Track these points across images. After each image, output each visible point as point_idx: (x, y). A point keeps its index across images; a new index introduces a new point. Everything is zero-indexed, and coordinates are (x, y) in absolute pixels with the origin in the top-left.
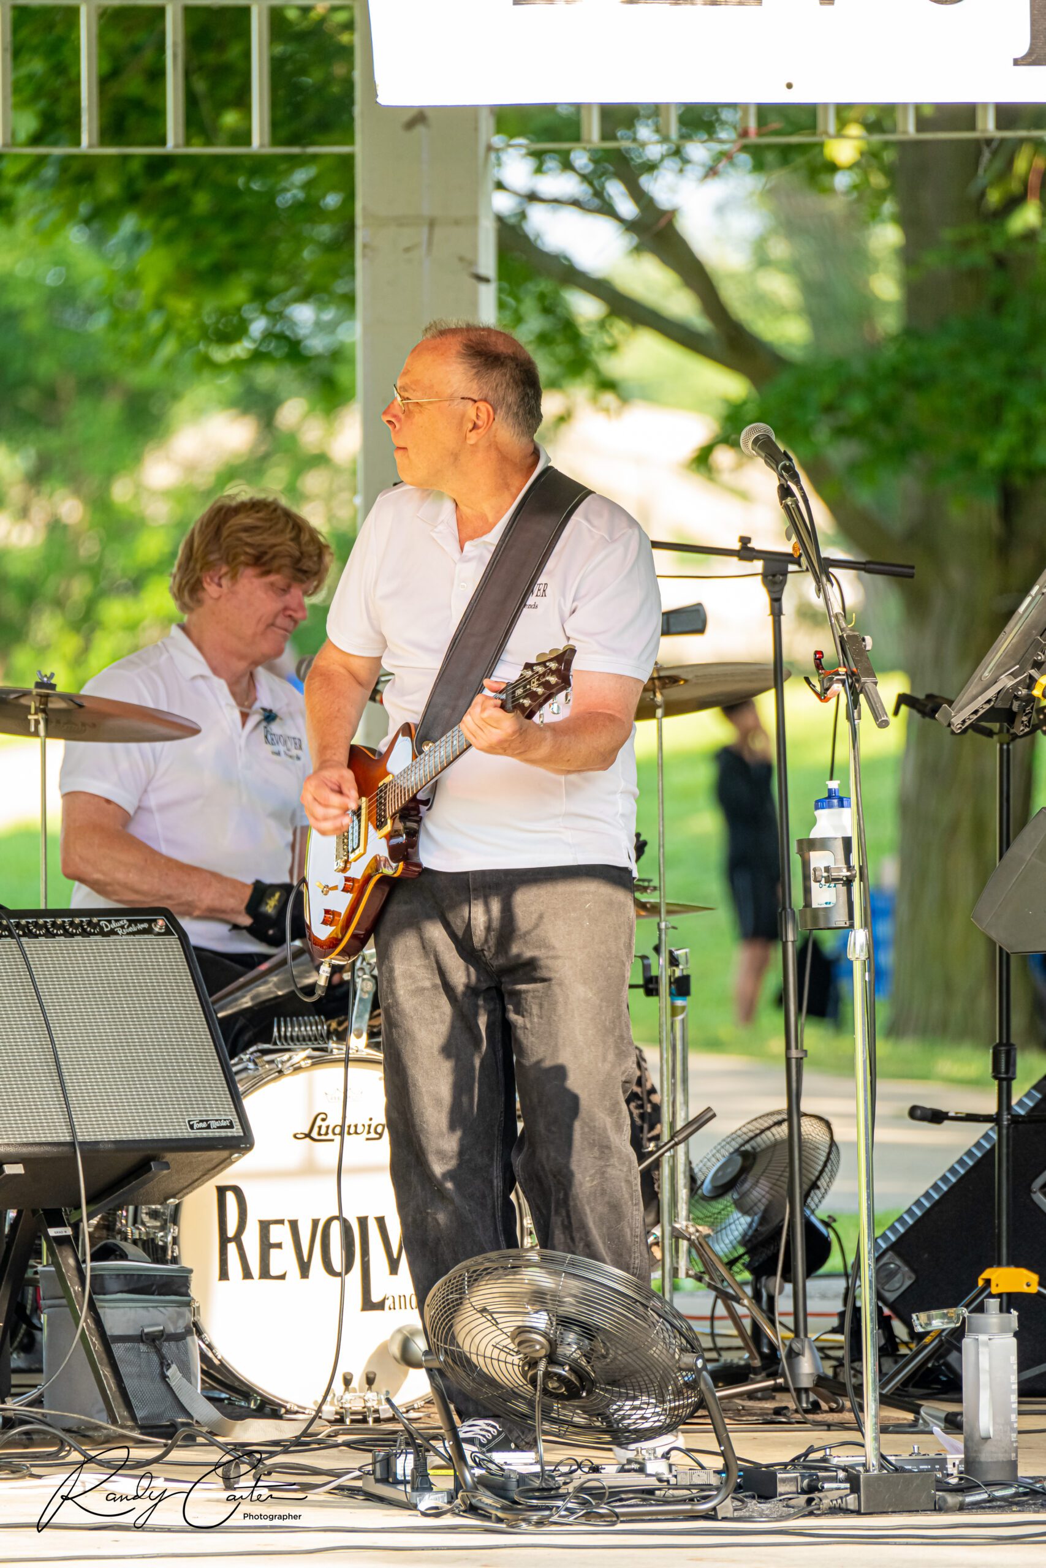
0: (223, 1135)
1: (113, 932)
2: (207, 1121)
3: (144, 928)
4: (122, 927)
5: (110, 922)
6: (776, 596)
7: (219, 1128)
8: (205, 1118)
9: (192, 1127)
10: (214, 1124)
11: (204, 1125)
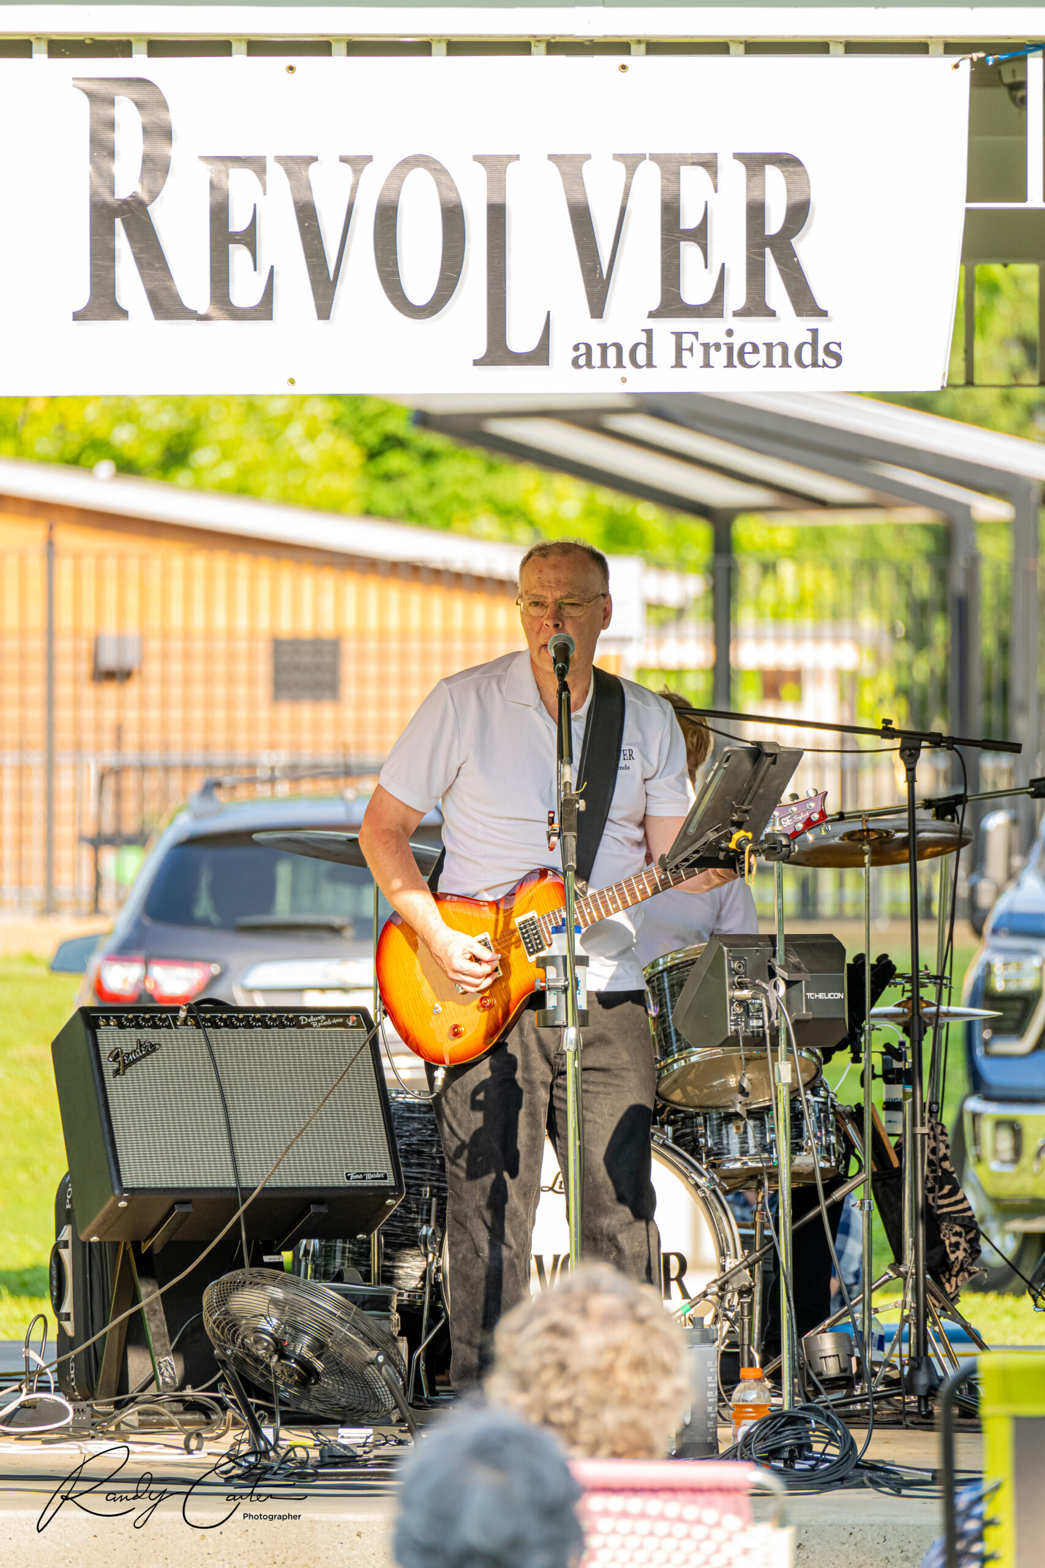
0: (376, 1184)
1: (309, 1025)
2: (363, 1174)
3: (339, 1023)
4: (319, 1021)
5: (309, 1017)
6: (911, 766)
7: (372, 1179)
8: (362, 1171)
9: (348, 1178)
10: (369, 1176)
11: (361, 1176)
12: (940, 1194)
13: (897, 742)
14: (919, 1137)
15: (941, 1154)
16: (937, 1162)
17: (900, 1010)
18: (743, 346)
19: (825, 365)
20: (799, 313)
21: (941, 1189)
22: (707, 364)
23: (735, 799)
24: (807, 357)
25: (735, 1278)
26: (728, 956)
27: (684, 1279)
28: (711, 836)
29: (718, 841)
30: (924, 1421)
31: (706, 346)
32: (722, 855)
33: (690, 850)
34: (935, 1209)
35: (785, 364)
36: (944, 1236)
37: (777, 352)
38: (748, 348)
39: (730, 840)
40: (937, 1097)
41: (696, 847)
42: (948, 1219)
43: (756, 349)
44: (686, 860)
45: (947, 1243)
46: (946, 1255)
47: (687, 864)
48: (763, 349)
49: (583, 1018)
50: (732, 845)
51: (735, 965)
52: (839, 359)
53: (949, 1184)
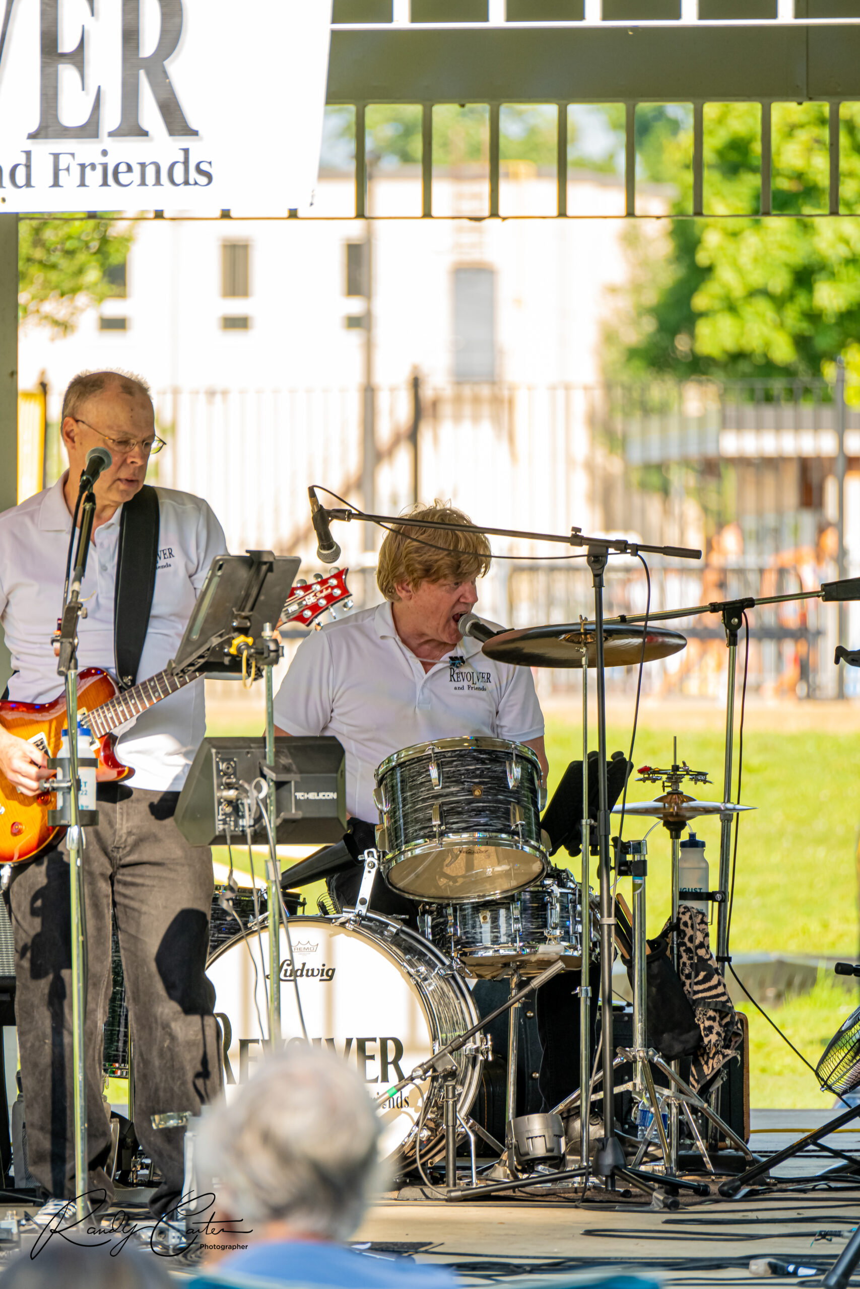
6: (598, 572)
12: (696, 980)
13: (584, 550)
14: (606, 927)
15: (697, 942)
16: (693, 950)
17: (660, 804)
18: (117, 166)
19: (196, 183)
20: (172, 133)
21: (697, 975)
22: (83, 184)
23: (235, 606)
24: (179, 176)
25: (440, 1062)
26: (217, 757)
27: (400, 1063)
28: (215, 641)
29: (221, 645)
30: (621, 1199)
31: (83, 167)
32: (226, 661)
33: (195, 656)
34: (692, 994)
35: (158, 182)
36: (698, 1020)
37: (150, 171)
38: (123, 168)
39: (230, 645)
40: (726, 887)
41: (200, 652)
42: (702, 1004)
43: (130, 169)
44: (191, 665)
45: (702, 1026)
46: (701, 1039)
47: (192, 668)
48: (137, 169)
49: (89, 819)
50: (233, 651)
51: (223, 766)
52: (209, 176)
53: (704, 971)
